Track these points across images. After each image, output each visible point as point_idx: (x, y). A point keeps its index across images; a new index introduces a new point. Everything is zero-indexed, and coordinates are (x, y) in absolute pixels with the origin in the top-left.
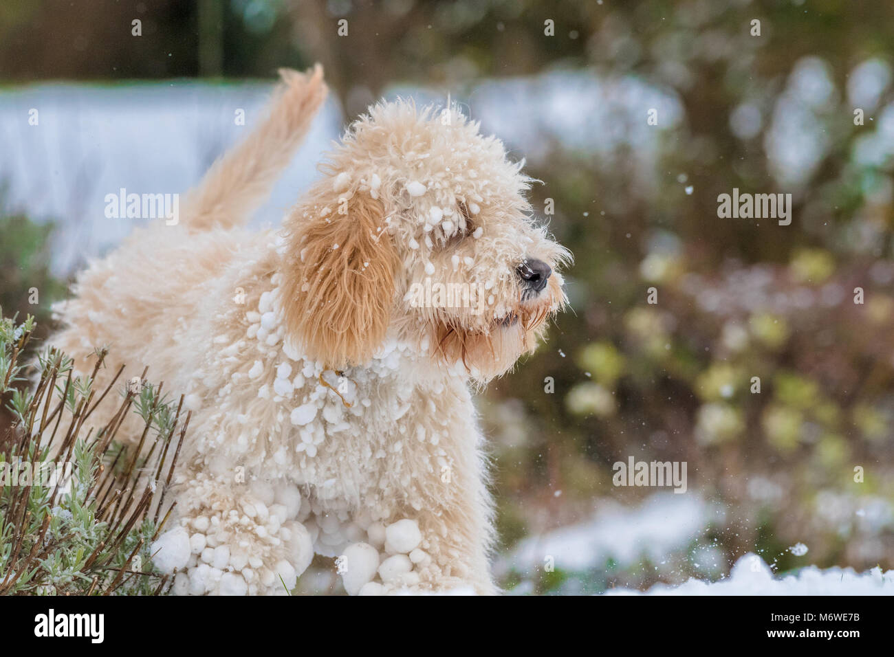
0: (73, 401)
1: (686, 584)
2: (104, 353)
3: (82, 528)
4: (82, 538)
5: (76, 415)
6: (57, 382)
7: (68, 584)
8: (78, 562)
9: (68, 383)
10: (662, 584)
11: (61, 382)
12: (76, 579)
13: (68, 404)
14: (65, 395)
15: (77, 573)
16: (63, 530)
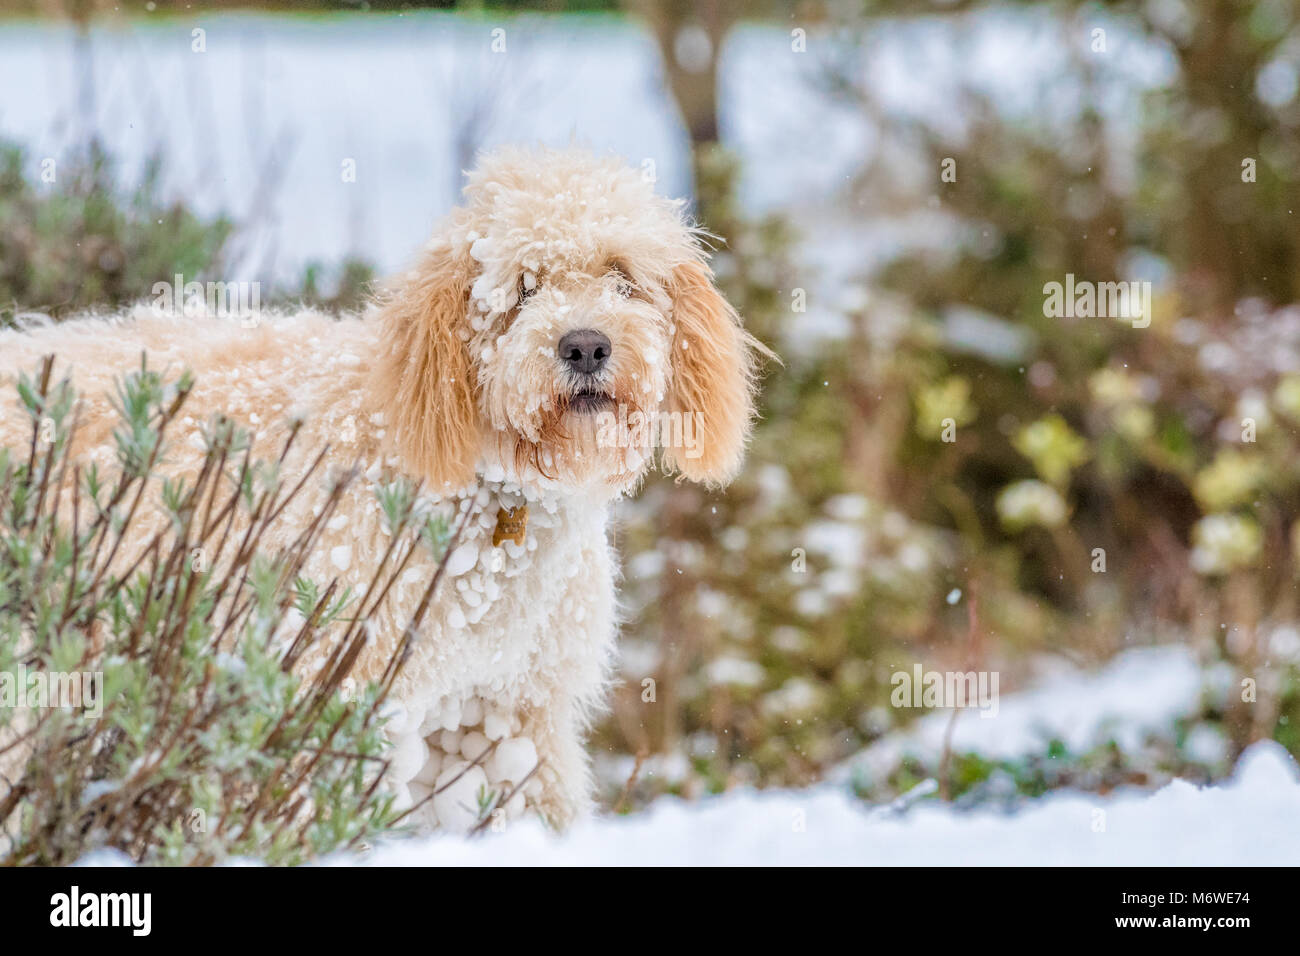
0: (250, 495)
1: (1168, 787)
2: (298, 425)
3: (260, 685)
4: (262, 701)
5: (255, 518)
6: (228, 465)
7: (238, 771)
8: (255, 738)
9: (245, 470)
10: (1134, 787)
11: (233, 466)
12: (252, 764)
13: (243, 498)
14: (240, 487)
15: (254, 755)
16: (232, 689)
